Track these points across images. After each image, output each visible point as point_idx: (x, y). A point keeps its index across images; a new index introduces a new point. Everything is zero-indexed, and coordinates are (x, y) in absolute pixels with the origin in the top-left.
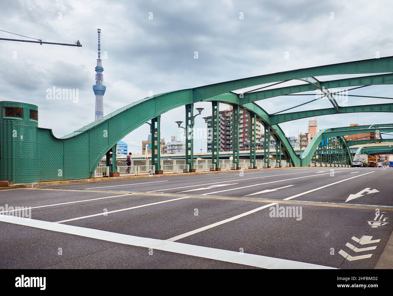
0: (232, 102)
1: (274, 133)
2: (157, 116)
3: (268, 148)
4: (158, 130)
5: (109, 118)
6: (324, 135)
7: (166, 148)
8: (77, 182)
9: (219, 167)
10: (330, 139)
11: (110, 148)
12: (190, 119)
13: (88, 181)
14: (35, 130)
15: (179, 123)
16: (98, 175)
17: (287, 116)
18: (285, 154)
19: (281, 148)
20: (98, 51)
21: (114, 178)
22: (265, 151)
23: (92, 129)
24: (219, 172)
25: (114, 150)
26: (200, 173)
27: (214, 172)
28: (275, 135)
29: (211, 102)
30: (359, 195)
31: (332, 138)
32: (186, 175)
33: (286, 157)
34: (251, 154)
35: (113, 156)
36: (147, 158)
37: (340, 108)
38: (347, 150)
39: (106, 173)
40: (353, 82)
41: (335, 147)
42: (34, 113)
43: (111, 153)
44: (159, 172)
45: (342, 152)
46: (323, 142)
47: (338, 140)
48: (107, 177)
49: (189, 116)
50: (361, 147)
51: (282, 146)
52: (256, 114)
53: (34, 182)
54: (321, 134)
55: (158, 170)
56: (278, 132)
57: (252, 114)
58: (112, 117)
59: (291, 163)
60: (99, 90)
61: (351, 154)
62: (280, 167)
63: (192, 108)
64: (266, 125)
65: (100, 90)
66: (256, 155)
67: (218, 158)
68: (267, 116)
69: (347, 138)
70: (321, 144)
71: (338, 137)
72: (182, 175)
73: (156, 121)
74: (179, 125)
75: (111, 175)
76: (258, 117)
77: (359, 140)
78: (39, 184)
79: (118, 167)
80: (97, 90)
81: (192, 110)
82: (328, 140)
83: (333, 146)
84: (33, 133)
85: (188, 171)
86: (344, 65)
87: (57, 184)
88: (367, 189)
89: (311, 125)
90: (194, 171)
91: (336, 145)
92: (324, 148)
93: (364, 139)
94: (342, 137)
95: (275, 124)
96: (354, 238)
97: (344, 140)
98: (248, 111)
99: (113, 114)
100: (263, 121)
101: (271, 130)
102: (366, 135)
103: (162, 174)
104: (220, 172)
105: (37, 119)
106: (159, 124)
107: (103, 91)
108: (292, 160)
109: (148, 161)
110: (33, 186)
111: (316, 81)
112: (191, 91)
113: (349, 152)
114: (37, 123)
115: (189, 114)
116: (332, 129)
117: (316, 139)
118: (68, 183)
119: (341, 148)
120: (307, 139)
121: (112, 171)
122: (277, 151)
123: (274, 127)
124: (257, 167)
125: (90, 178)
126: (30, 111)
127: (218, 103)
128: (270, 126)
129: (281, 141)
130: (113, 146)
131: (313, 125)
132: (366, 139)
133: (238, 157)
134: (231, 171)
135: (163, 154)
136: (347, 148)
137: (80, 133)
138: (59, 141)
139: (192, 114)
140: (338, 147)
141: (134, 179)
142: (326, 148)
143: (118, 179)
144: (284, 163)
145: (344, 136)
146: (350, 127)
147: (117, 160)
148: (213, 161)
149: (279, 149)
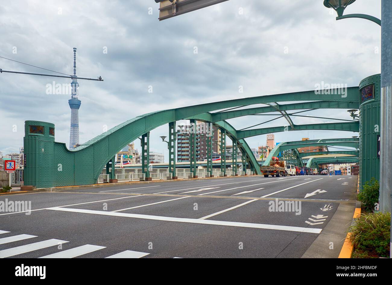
0: (207, 120)
1: (241, 147)
2: (147, 132)
3: (236, 159)
4: (147, 144)
5: (110, 134)
6: (281, 148)
7: (139, 159)
8: (85, 187)
9: (196, 175)
10: (286, 151)
11: (110, 159)
12: (173, 134)
13: (94, 186)
14: (53, 144)
15: (163, 138)
16: (100, 182)
17: (251, 132)
18: (250, 164)
19: (247, 159)
20: (74, 68)
21: (114, 184)
22: (233, 161)
23: (96, 143)
24: (196, 180)
25: (113, 161)
26: (181, 180)
27: (192, 179)
28: (241, 148)
29: (189, 120)
30: (313, 194)
31: (288, 150)
32: (170, 182)
33: (250, 166)
34: (222, 164)
35: (112, 165)
36: (123, 167)
37: (295, 126)
38: (300, 160)
39: (106, 180)
40: (305, 106)
41: (290, 158)
42: (52, 130)
43: (110, 163)
44: (149, 179)
45: (296, 162)
46: (280, 154)
47: (293, 152)
48: (108, 183)
49: (172, 132)
50: (311, 158)
51: (247, 157)
52: (226, 130)
53: (52, 187)
54: (278, 147)
55: (148, 177)
56: (244, 145)
57: (223, 130)
58: (112, 133)
59: (254, 172)
60: (74, 104)
61: (303, 164)
62: (246, 175)
63: (174, 125)
64: (234, 139)
65: (76, 104)
66: (226, 164)
67: (195, 167)
68: (235, 132)
69: (299, 150)
70: (278, 155)
71: (292, 150)
72: (167, 181)
73: (146, 136)
74: (163, 139)
75: (111, 181)
76: (228, 133)
77: (309, 152)
78: (56, 188)
79: (116, 175)
80: (73, 104)
81: (174, 127)
82: (284, 152)
83: (288, 157)
84: (51, 147)
85: (172, 178)
86: (299, 93)
87: (70, 189)
88: (318, 190)
89: (269, 138)
90: (177, 178)
91: (291, 156)
92: (281, 159)
93: (314, 151)
94: (296, 150)
95: (242, 139)
96: (313, 216)
97: (297, 152)
98: (220, 128)
99: (111, 130)
100: (231, 136)
101: (238, 144)
102: (315, 148)
103: (151, 180)
104: (198, 180)
105: (54, 135)
106: (148, 139)
107: (77, 105)
108: (255, 169)
109: (124, 170)
110: (52, 189)
111: (276, 105)
112: (174, 111)
113: (301, 162)
114: (54, 138)
115: (172, 130)
116: (288, 143)
117: (275, 151)
118: (79, 188)
119: (295, 159)
120: (266, 151)
121: (111, 178)
122: (243, 161)
123: (241, 141)
124: (227, 175)
125: (95, 184)
126: (50, 128)
127: (195, 121)
128: (237, 140)
129: (247, 153)
130: (112, 157)
131: (270, 139)
132: (316, 151)
133: (212, 166)
134: (206, 178)
135: (137, 163)
136: (300, 159)
137: (87, 146)
138: (71, 153)
139: (174, 130)
140: (292, 158)
141: (129, 184)
142: (283, 159)
143: (117, 185)
144: (249, 171)
145: (298, 149)
146: (303, 141)
147: (115, 168)
148: (191, 170)
149: (245, 160)
